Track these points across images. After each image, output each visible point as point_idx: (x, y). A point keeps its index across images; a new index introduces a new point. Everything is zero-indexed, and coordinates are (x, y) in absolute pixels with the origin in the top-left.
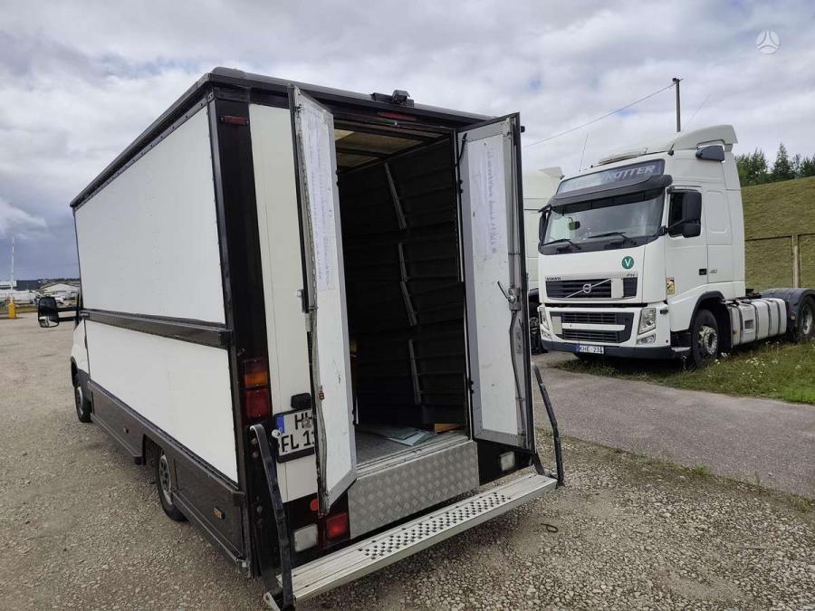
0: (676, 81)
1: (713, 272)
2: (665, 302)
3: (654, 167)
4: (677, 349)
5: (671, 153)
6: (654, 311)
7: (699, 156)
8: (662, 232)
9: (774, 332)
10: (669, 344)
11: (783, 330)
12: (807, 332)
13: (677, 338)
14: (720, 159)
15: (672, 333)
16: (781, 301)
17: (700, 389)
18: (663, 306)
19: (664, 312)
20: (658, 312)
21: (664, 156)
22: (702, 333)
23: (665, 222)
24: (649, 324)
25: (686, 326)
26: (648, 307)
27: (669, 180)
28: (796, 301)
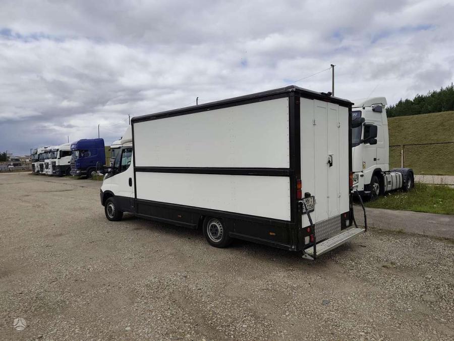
0: (333, 66)
1: (378, 160)
2: (362, 172)
3: (357, 114)
4: (366, 192)
5: (364, 108)
6: (357, 176)
7: (374, 110)
8: (361, 142)
9: (398, 187)
10: (363, 190)
11: (401, 186)
12: (409, 187)
13: (367, 187)
14: (381, 112)
15: (365, 185)
16: (400, 174)
17: (379, 208)
18: (361, 173)
19: (362, 176)
20: (359, 177)
21: (361, 109)
22: (374, 186)
23: (362, 138)
24: (355, 181)
25: (369, 183)
26: (355, 174)
27: (363, 119)
28: (405, 174)
